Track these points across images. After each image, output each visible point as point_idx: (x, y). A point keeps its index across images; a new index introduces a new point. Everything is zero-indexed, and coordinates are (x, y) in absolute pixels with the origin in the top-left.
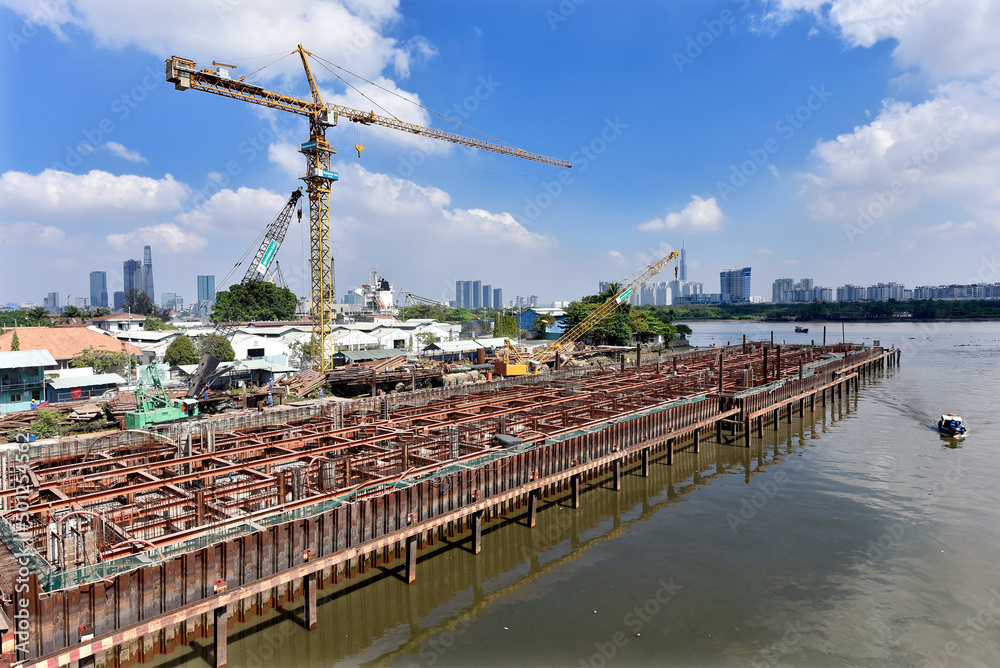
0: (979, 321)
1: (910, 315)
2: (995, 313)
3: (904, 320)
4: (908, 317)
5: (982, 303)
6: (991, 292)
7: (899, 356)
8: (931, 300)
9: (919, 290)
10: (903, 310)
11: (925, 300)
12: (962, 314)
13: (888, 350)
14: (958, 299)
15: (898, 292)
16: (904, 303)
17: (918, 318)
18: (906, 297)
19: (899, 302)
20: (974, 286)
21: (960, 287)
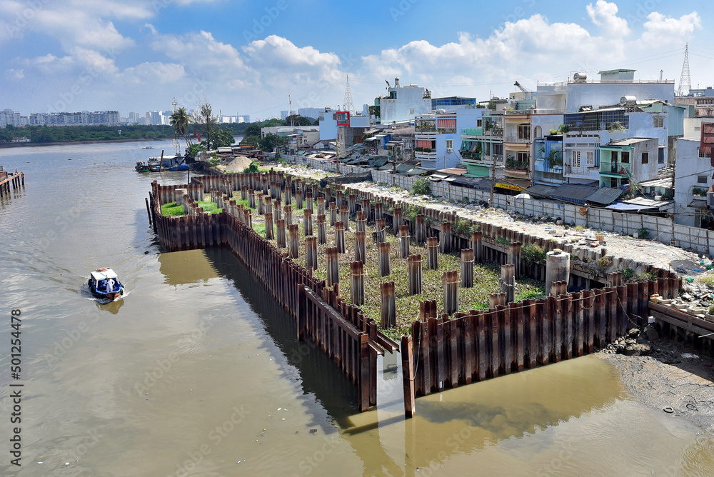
0: (86, 143)
1: (28, 140)
2: (98, 137)
3: (23, 145)
4: (26, 142)
5: (88, 129)
6: (93, 119)
7: (23, 179)
8: (45, 126)
9: (34, 117)
10: (22, 135)
11: (40, 126)
12: (73, 138)
13: (12, 174)
14: (68, 125)
15: (15, 119)
16: (22, 129)
17: (37, 142)
18: (23, 123)
19: (17, 128)
20: (79, 114)
21: (68, 114)
